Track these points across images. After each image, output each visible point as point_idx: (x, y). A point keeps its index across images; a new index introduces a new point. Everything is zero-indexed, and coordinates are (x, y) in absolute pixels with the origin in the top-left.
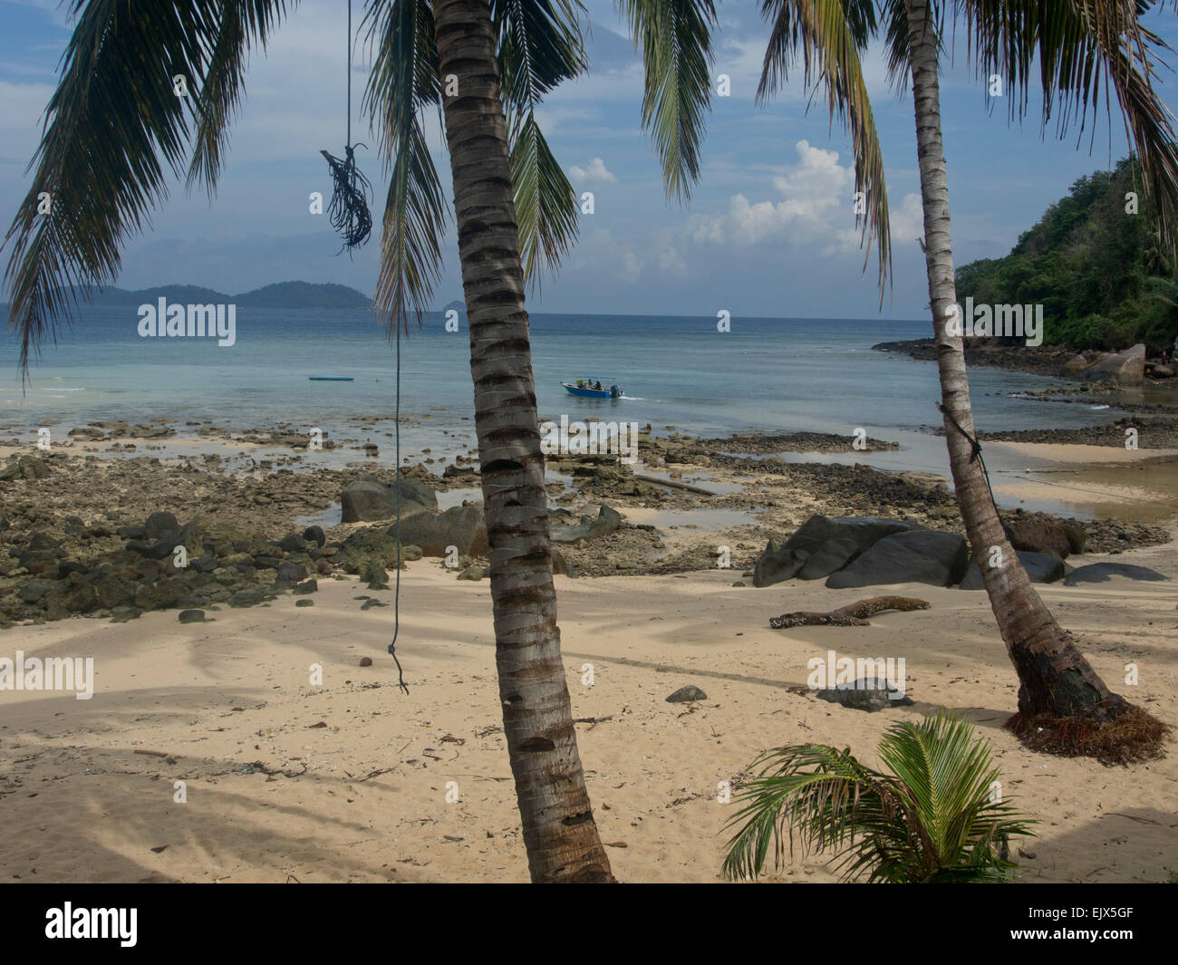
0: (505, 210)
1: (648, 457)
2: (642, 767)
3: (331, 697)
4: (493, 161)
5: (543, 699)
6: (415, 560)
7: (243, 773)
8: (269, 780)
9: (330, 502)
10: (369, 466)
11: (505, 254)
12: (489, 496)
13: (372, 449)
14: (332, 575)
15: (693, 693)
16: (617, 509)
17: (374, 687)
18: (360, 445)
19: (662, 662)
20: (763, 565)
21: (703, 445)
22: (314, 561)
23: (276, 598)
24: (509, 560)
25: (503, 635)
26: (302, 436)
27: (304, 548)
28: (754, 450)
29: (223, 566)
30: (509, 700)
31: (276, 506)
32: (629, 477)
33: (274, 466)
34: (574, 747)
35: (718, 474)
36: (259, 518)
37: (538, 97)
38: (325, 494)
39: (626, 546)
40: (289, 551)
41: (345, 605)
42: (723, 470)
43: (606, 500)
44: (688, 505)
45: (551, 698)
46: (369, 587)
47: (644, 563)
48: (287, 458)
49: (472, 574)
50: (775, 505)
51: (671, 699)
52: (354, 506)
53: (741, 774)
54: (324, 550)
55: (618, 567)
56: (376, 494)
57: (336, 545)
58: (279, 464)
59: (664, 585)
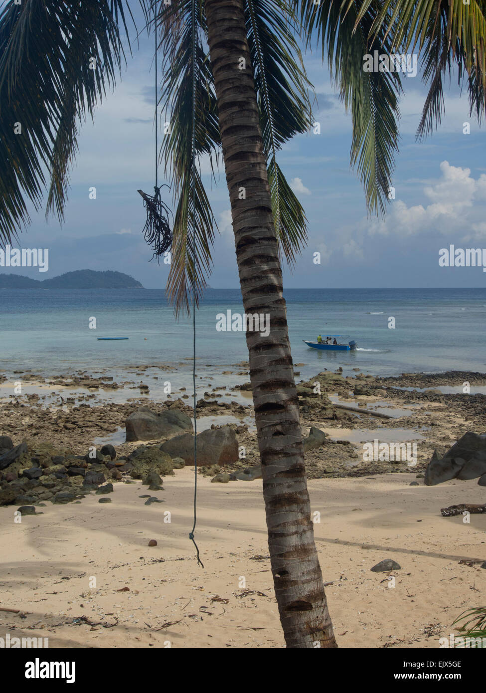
0: (269, 229)
1: (341, 391)
2: (358, 620)
3: (130, 569)
4: (259, 195)
5: (303, 573)
6: (180, 468)
7: (74, 625)
8: (92, 630)
9: (116, 427)
10: (143, 401)
11: (269, 259)
12: (261, 429)
13: (144, 388)
14: (122, 480)
15: (390, 565)
16: (322, 429)
17: (160, 561)
18: (136, 386)
19: (365, 542)
20: (432, 469)
21: (381, 381)
22: (109, 470)
23: (85, 497)
24: (277, 474)
25: (273, 527)
26: (95, 380)
27: (102, 461)
28: (418, 385)
29: (46, 474)
30: (278, 574)
31: (80, 431)
32: (329, 406)
33: (76, 401)
34: (326, 608)
35: (393, 403)
36: (68, 439)
37: (278, 145)
38: (113, 421)
39: (330, 456)
40: (91, 463)
41: (134, 502)
42: (396, 399)
43: (314, 423)
44: (373, 426)
45: (308, 573)
46: (150, 489)
47: (344, 469)
48: (85, 396)
49: (221, 478)
50: (436, 425)
51: (374, 569)
52: (135, 430)
53: (431, 625)
54: (115, 462)
55: (325, 472)
56: (150, 421)
57: (124, 458)
58: (80, 400)
59: (360, 485)
